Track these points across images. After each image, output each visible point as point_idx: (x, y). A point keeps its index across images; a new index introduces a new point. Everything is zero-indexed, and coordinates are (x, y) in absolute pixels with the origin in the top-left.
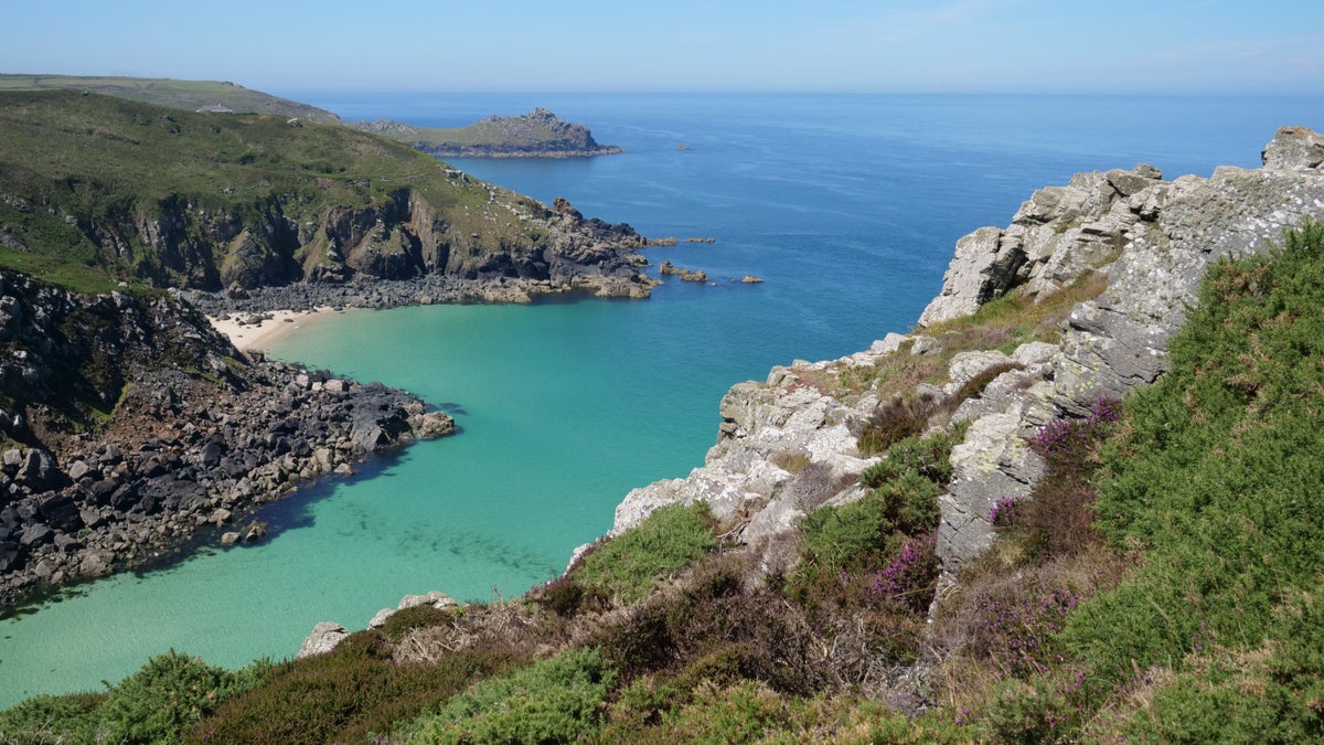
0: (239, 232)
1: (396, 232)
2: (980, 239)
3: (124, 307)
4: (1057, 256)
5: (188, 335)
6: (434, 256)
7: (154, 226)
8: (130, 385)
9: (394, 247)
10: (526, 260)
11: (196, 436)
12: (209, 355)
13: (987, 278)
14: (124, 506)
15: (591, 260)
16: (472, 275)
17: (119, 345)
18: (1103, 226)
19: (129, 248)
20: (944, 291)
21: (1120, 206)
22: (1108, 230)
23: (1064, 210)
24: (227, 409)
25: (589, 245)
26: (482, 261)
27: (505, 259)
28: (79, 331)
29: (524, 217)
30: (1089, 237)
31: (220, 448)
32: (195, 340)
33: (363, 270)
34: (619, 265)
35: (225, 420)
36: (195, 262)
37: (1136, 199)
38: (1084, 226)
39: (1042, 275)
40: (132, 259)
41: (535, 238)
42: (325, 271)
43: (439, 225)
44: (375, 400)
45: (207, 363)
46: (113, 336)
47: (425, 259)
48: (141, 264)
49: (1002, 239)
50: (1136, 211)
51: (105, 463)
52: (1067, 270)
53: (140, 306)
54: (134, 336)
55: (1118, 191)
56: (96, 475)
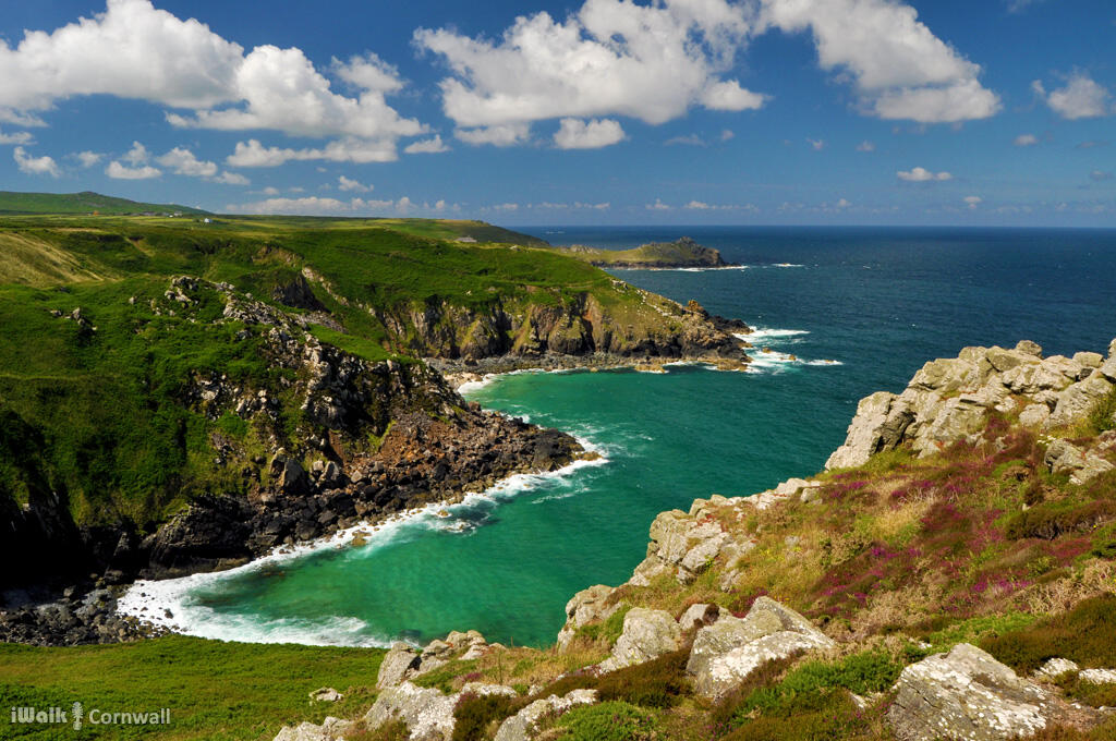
0: (473, 321)
1: (577, 322)
2: (876, 402)
3: (393, 371)
4: (939, 421)
5: (431, 390)
6: (602, 340)
7: (422, 316)
8: (394, 422)
9: (574, 334)
10: (665, 344)
11: (432, 459)
12: (444, 404)
13: (879, 435)
14: (381, 504)
15: (712, 346)
16: (627, 354)
17: (388, 396)
18: (980, 397)
19: (405, 330)
20: (846, 442)
21: (995, 379)
22: (982, 401)
23: (949, 380)
24: (452, 440)
25: (711, 335)
26: (634, 345)
27: (651, 343)
28: (365, 385)
29: (666, 314)
30: (966, 406)
31: (445, 468)
32: (436, 394)
33: (553, 349)
34: (731, 350)
35: (450, 450)
36: (444, 339)
37: (1007, 376)
38: (963, 397)
39: (925, 435)
40: (406, 336)
41: (672, 329)
42: (528, 348)
43: (606, 318)
44: (551, 441)
45: (442, 410)
46: (386, 388)
47: (595, 342)
48: (412, 340)
49: (892, 403)
50: (1008, 386)
51: (373, 473)
52: (945, 433)
53: (404, 369)
54: (398, 389)
55: (994, 367)
56: (367, 481)
